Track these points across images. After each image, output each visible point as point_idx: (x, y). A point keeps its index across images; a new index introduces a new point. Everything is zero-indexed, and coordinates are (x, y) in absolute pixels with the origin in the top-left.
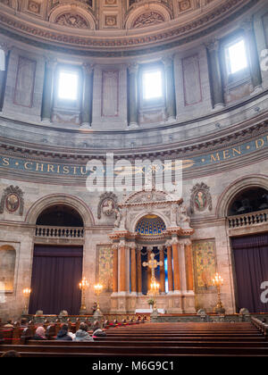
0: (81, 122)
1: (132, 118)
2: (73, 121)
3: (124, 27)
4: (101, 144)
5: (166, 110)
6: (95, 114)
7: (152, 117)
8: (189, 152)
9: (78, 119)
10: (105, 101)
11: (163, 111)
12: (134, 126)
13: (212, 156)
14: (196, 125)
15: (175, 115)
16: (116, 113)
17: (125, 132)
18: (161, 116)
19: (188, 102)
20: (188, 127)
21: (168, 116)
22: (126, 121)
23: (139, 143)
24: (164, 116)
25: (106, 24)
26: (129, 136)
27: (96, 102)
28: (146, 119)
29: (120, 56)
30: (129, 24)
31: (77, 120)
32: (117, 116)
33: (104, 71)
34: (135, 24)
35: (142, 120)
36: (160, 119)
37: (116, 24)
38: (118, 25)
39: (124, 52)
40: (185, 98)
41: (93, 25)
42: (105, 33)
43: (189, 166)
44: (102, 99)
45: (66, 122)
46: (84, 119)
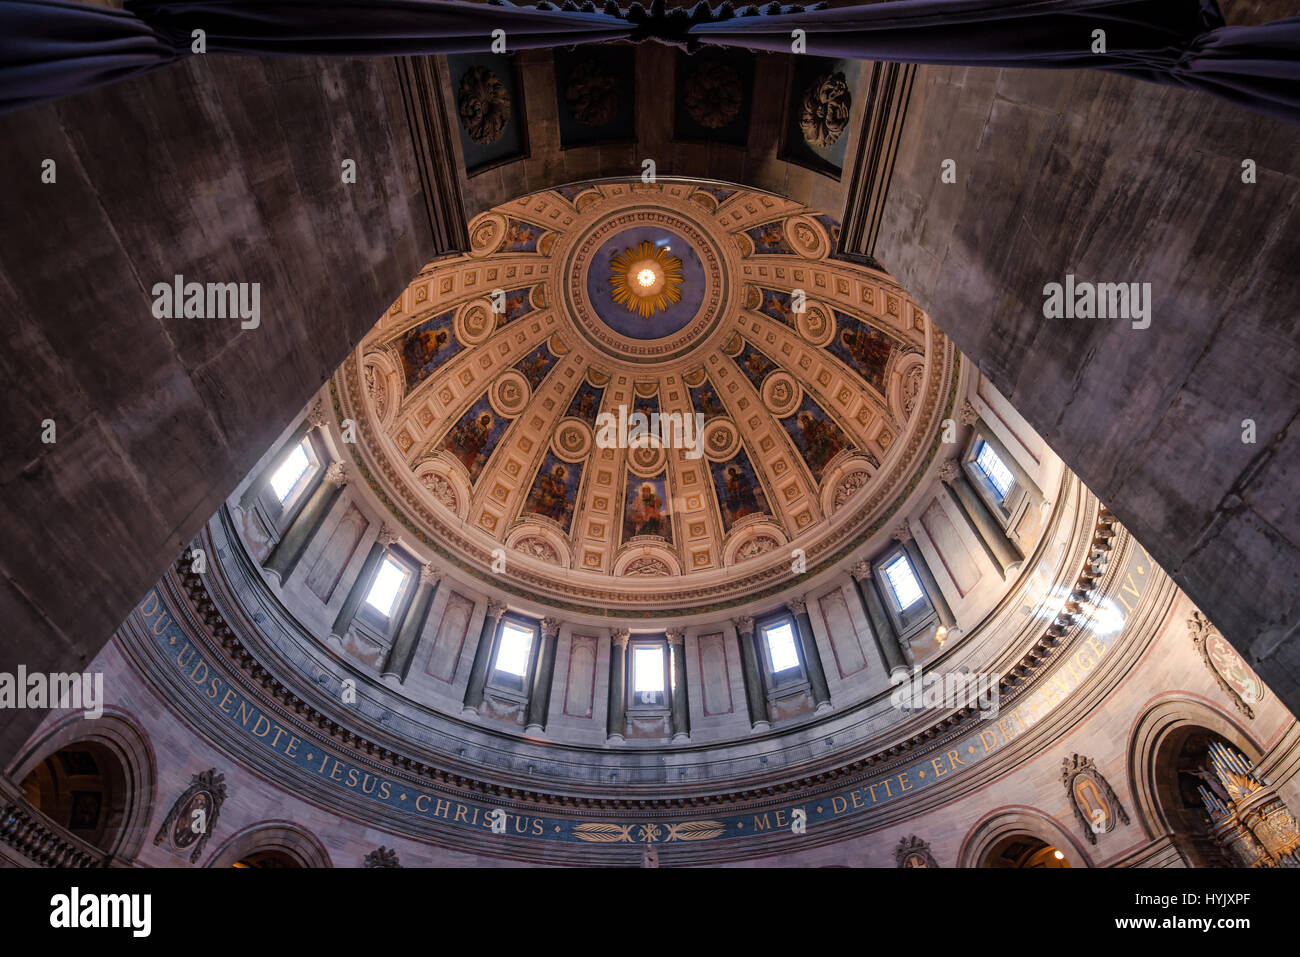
0: (528, 721)
1: (616, 725)
2: (513, 716)
3: (611, 573)
4: (559, 769)
5: (672, 718)
6: (554, 708)
7: (647, 727)
8: (715, 806)
9: (521, 714)
10: (571, 687)
11: (666, 719)
12: (617, 741)
13: (756, 817)
14: (723, 754)
15: (688, 730)
16: (588, 712)
17: (601, 752)
18: (663, 728)
19: (710, 709)
20: (711, 755)
21: (674, 730)
22: (604, 730)
23: (625, 775)
24: (667, 730)
25: (585, 562)
26: (609, 760)
27: (557, 686)
28: (636, 729)
29: (602, 614)
30: (619, 569)
31: (521, 717)
32: (590, 717)
33: (575, 635)
34: (627, 571)
35: (630, 730)
36: (659, 732)
37: (599, 565)
38: (604, 568)
39: (609, 610)
40: (704, 700)
41: (566, 562)
42: (581, 577)
43: (715, 834)
44: (568, 683)
45: (501, 717)
46: (534, 716)
